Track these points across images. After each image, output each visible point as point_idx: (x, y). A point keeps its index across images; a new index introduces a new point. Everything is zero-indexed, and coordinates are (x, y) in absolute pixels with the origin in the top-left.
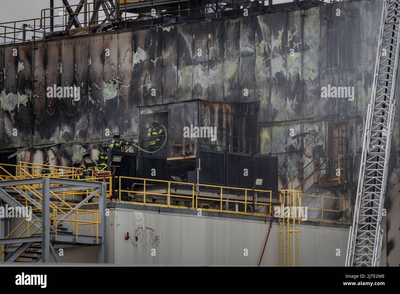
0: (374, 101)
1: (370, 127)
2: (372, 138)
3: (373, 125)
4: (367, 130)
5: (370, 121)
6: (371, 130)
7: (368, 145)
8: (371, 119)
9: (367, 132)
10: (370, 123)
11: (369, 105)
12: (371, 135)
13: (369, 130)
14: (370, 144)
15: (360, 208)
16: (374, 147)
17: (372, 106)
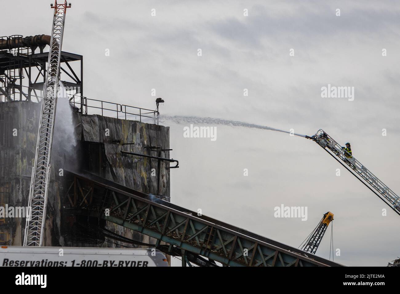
0: (36, 165)
1: (34, 182)
2: (35, 190)
3: (35, 181)
4: (32, 184)
5: (34, 178)
6: (34, 184)
7: (33, 194)
8: (34, 177)
9: (32, 186)
10: (34, 180)
11: (33, 168)
12: (35, 188)
13: (33, 184)
14: (34, 194)
15: (28, 236)
16: (36, 196)
17: (35, 168)
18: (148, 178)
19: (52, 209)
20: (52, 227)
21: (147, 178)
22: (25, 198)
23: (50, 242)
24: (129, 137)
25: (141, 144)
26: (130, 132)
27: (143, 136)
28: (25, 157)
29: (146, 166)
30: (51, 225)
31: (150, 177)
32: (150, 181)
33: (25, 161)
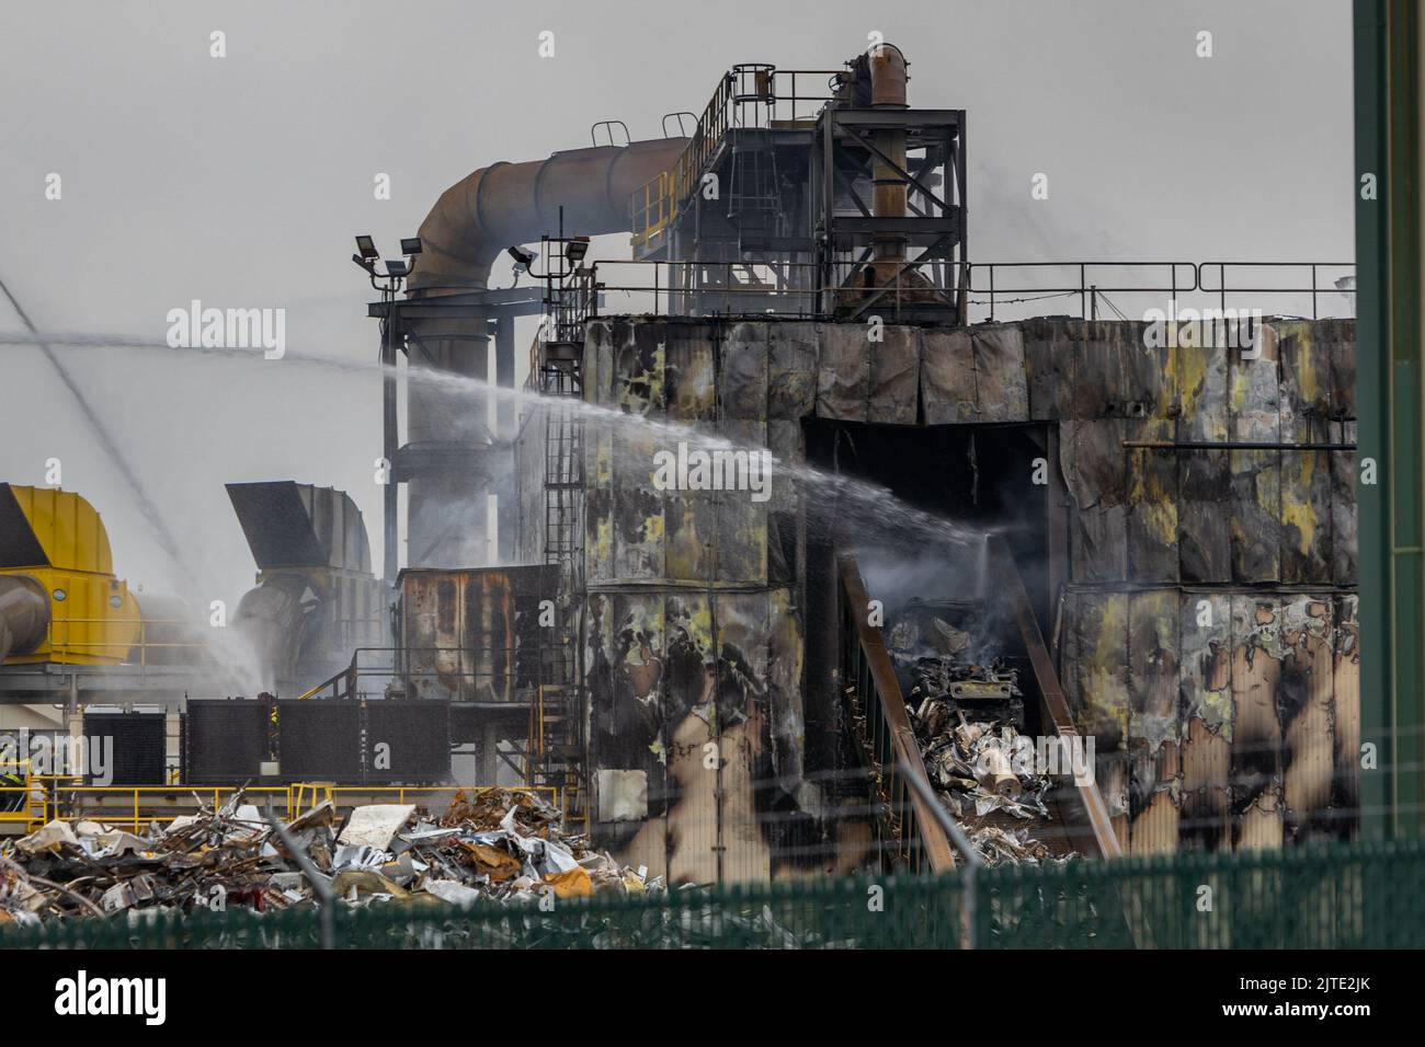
18: (1322, 525)
19: (759, 687)
20: (759, 753)
21: (1318, 527)
22: (611, 662)
23: (748, 807)
24: (1209, 383)
25: (1286, 400)
26: (1215, 362)
27: (1294, 371)
28: (607, 517)
29: (1309, 482)
30: (753, 744)
31: (1332, 521)
32: (1330, 539)
33: (606, 531)
